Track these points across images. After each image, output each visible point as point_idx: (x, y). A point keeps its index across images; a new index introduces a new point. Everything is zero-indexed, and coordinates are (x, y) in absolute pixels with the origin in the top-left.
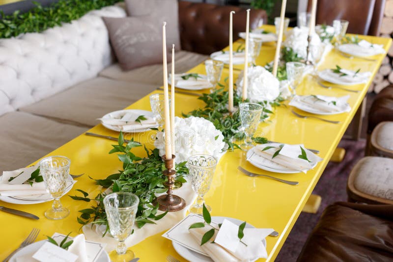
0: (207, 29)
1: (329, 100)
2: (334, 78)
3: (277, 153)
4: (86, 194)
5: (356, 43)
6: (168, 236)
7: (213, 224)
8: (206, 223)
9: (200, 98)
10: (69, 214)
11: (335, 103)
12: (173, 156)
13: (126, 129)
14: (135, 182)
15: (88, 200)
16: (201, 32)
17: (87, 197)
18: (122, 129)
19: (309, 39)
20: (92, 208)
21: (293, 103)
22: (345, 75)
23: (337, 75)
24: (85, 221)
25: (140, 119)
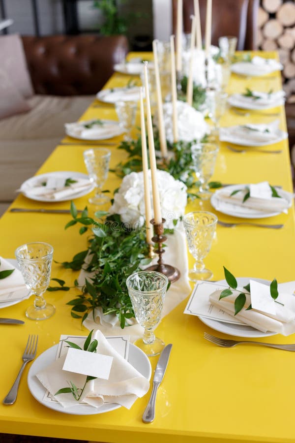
0: (61, 66)
1: (261, 127)
2: (247, 103)
3: (247, 196)
4: (62, 282)
5: (249, 61)
6: (191, 312)
7: (240, 289)
8: (231, 289)
9: (121, 148)
10: (55, 310)
11: (267, 131)
12: (164, 220)
13: (58, 197)
14: (116, 258)
15: (67, 289)
16: (54, 70)
17: (65, 285)
18: (53, 197)
19: (206, 63)
20: (78, 298)
21: (224, 138)
22: (258, 98)
23: (249, 100)
24: (81, 314)
25: (69, 182)
